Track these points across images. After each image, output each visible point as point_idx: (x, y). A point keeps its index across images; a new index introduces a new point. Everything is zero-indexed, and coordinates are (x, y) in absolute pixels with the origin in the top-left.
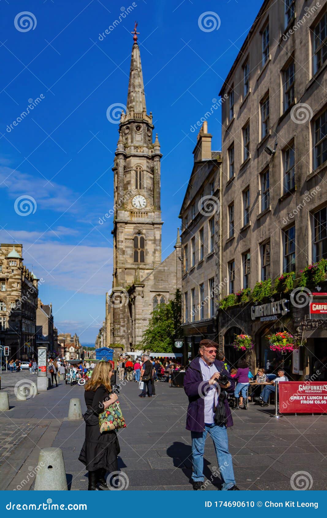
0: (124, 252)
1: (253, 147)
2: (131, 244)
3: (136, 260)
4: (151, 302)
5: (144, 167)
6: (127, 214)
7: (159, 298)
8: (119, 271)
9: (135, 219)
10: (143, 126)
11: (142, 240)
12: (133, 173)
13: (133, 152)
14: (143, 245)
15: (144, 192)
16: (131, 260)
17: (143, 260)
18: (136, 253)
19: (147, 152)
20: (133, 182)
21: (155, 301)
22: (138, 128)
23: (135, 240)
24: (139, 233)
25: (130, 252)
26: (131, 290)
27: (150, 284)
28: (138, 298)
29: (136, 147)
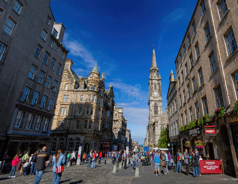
0: (152, 111)
1: (184, 78)
2: (153, 108)
3: (155, 113)
4: (160, 128)
5: (157, 83)
6: (152, 98)
7: (162, 127)
8: (150, 117)
9: (155, 100)
10: (156, 71)
11: (157, 106)
12: (154, 85)
13: (154, 78)
14: (157, 108)
15: (157, 91)
16: (154, 113)
17: (157, 113)
18: (155, 111)
19: (157, 78)
20: (154, 87)
21: (161, 128)
22: (155, 71)
23: (155, 106)
24: (156, 104)
25: (153, 110)
26: (154, 124)
27: (159, 122)
28: (156, 127)
29: (154, 77)
